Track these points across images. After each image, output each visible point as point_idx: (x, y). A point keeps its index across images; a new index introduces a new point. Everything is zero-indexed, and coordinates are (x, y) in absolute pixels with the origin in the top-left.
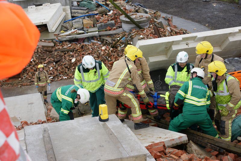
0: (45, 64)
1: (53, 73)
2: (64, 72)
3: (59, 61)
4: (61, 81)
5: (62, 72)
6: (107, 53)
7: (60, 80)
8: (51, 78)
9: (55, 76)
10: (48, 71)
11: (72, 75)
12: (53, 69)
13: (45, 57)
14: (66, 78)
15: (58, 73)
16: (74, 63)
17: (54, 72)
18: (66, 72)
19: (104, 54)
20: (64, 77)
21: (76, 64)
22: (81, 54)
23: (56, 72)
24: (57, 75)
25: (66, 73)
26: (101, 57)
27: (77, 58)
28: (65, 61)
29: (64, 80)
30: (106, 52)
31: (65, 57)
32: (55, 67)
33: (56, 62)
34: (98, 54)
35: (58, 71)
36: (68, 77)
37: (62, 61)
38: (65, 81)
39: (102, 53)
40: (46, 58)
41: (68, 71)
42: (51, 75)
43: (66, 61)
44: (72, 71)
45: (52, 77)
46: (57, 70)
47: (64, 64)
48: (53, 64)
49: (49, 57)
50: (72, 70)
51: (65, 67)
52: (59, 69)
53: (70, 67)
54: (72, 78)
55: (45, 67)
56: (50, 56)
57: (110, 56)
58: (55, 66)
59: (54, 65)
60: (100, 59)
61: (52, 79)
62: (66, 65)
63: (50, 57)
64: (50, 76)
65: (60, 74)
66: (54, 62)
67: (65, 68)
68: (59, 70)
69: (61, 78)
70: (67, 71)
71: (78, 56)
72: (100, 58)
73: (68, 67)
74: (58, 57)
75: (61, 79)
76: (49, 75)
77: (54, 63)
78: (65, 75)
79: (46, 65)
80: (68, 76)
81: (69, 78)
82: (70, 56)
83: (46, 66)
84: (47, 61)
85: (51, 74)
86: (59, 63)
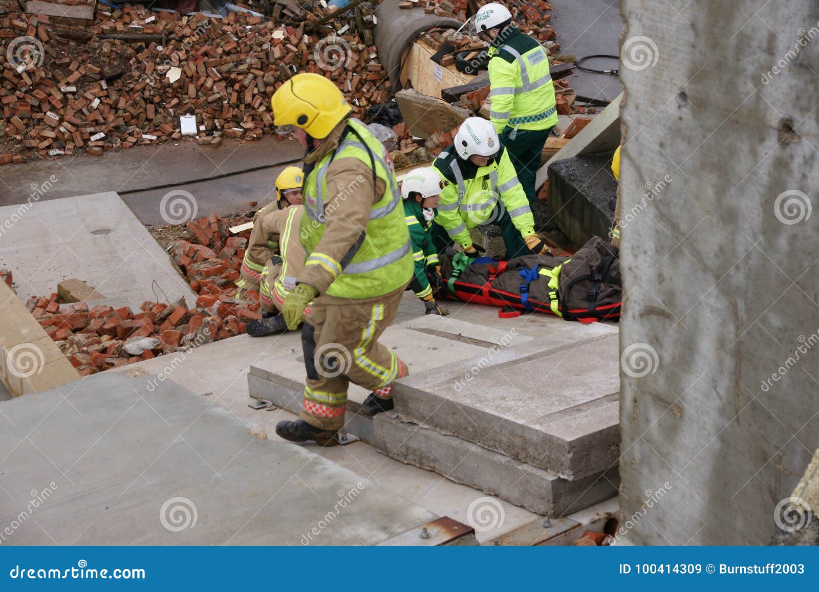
0: (68, 84)
1: (105, 119)
2: (143, 116)
3: (119, 76)
4: (136, 149)
5: (133, 118)
6: (294, 52)
7: (131, 147)
8: (97, 136)
9: (110, 131)
10: (84, 110)
11: (172, 130)
12: (102, 107)
13: (67, 60)
14: (154, 138)
15: (121, 122)
16: (175, 85)
17: (105, 116)
18: (150, 117)
19: (284, 57)
20: (144, 136)
21: (181, 88)
22: (199, 53)
23: (111, 118)
24: (117, 128)
25: (150, 120)
26: (274, 67)
27: (186, 68)
28: (140, 77)
29: (145, 145)
30: (288, 51)
31: (139, 62)
32: (107, 96)
33: (110, 81)
34: (262, 55)
35: (120, 112)
36: (158, 137)
37: (131, 77)
38: (152, 148)
39: (277, 52)
40: (71, 62)
41: (156, 112)
42: (97, 128)
43: (145, 76)
44: (169, 113)
45: (102, 135)
46: (114, 107)
47: (138, 87)
48: (101, 86)
49: (80, 58)
50: (171, 110)
51: (143, 98)
52: (122, 104)
53: (162, 101)
54: (174, 139)
55: (70, 96)
56: (85, 56)
57: (304, 63)
58: (105, 93)
59: (102, 90)
60: (272, 73)
61: (101, 143)
62: (147, 94)
63: (83, 61)
64: (92, 129)
65: (127, 124)
66: (101, 79)
67: (143, 103)
68: (125, 111)
69: (133, 140)
70: (151, 115)
71: (186, 60)
72: (272, 70)
73: (157, 99)
74: (116, 63)
75: (134, 144)
76: (92, 126)
77: (104, 84)
78: (146, 130)
79: (73, 89)
80: (159, 133)
81: (164, 138)
82: (158, 60)
83: (73, 93)
84: (76, 75)
85: (97, 123)
86: (118, 84)
